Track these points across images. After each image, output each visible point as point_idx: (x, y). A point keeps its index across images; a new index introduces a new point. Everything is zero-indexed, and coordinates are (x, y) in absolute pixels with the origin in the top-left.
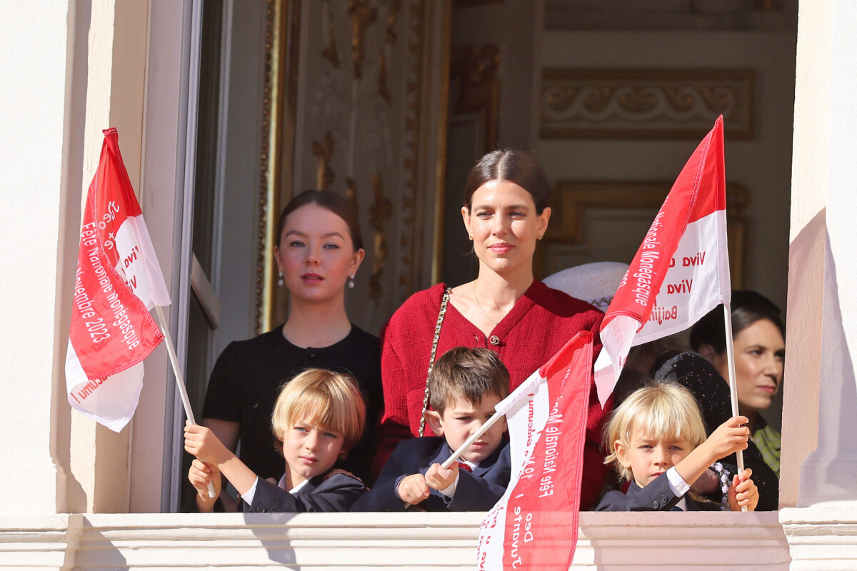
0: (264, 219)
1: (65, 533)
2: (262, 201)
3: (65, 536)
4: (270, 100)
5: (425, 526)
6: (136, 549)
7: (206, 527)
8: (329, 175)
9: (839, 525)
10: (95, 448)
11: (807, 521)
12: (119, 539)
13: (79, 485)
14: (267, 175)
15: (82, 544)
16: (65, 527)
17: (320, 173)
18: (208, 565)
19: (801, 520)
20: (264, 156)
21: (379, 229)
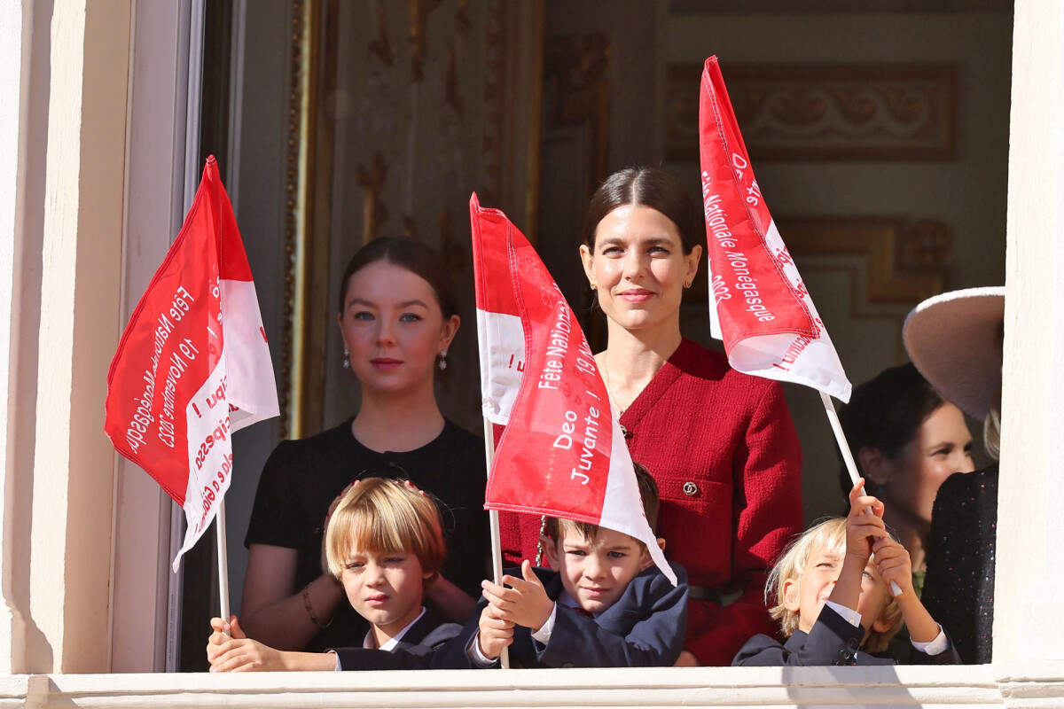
0: (292, 272)
1: (24, 700)
2: (289, 248)
3: (23, 705)
4: (298, 110)
5: (512, 688)
7: (214, 692)
8: (380, 213)
10: (64, 585)
11: (1030, 677)
13: (42, 635)
14: (295, 212)
16: (23, 690)
17: (368, 208)
19: (1022, 676)
20: (290, 187)
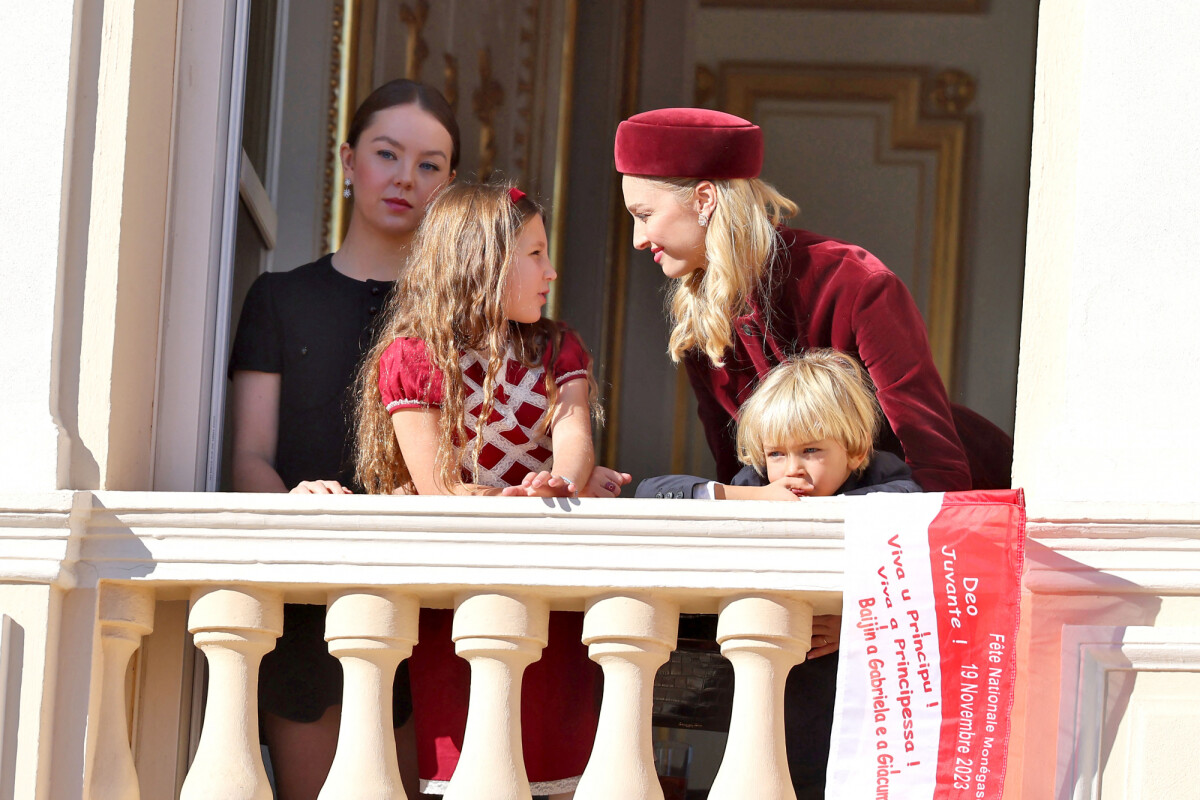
0: (335, 105)
1: (68, 515)
2: (333, 82)
3: (67, 520)
6: (161, 538)
7: (253, 512)
8: (422, 50)
9: (1091, 524)
10: (109, 404)
11: (1048, 517)
12: (139, 525)
13: (89, 453)
14: (340, 46)
15: (89, 530)
16: (67, 506)
17: (410, 44)
18: (255, 562)
19: (1040, 517)
20: (336, 23)
21: (486, 121)
